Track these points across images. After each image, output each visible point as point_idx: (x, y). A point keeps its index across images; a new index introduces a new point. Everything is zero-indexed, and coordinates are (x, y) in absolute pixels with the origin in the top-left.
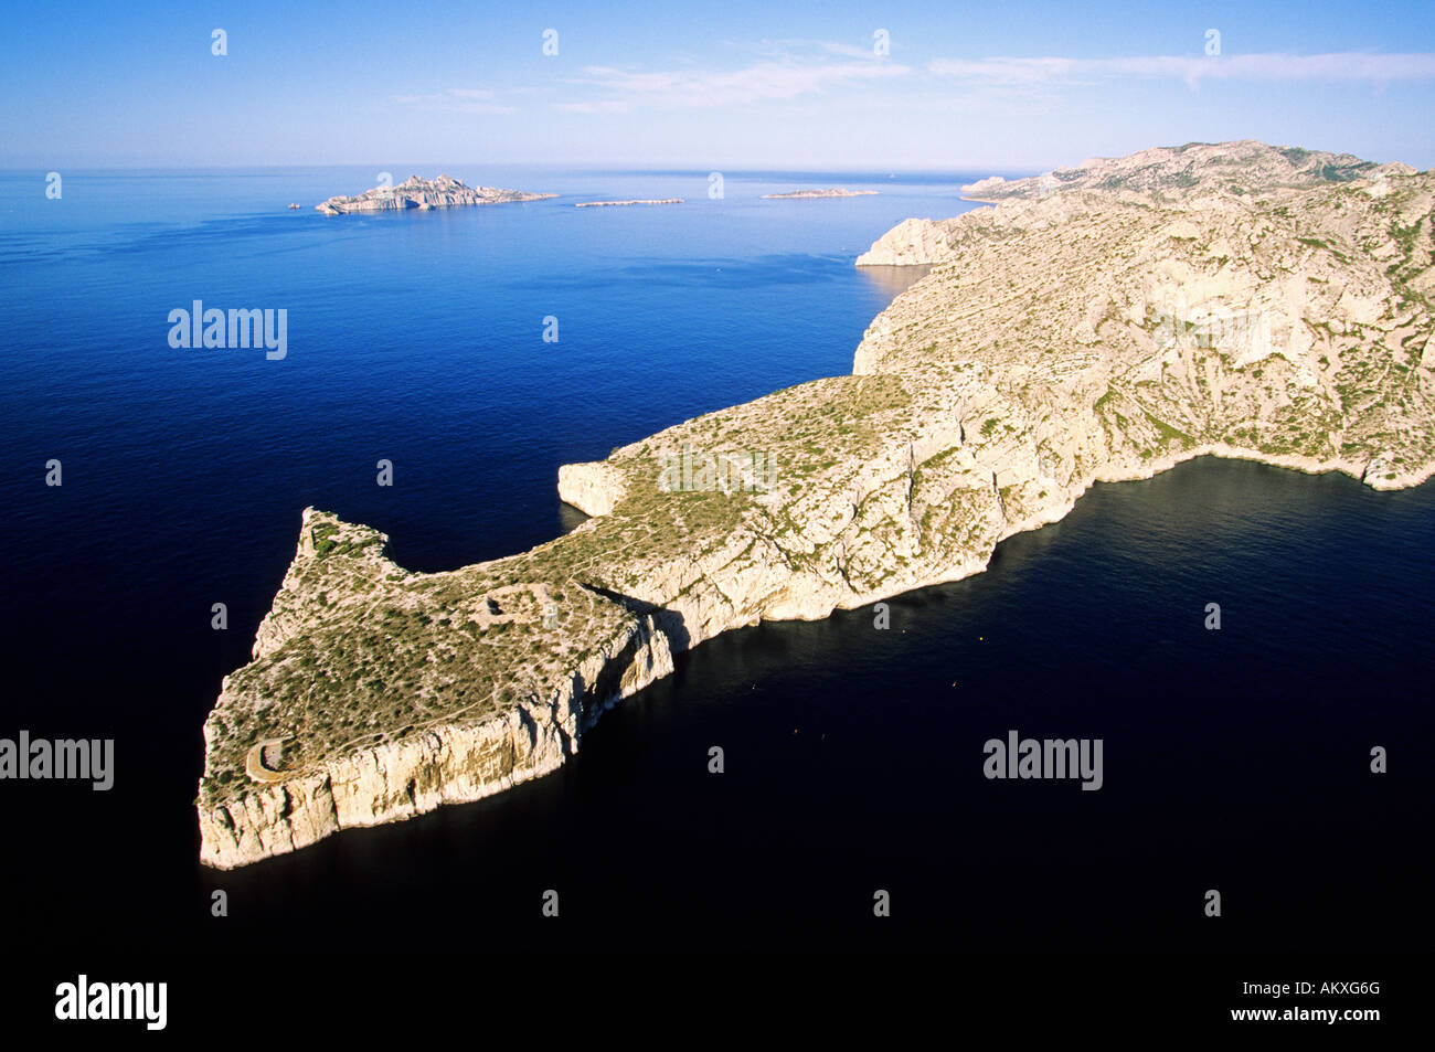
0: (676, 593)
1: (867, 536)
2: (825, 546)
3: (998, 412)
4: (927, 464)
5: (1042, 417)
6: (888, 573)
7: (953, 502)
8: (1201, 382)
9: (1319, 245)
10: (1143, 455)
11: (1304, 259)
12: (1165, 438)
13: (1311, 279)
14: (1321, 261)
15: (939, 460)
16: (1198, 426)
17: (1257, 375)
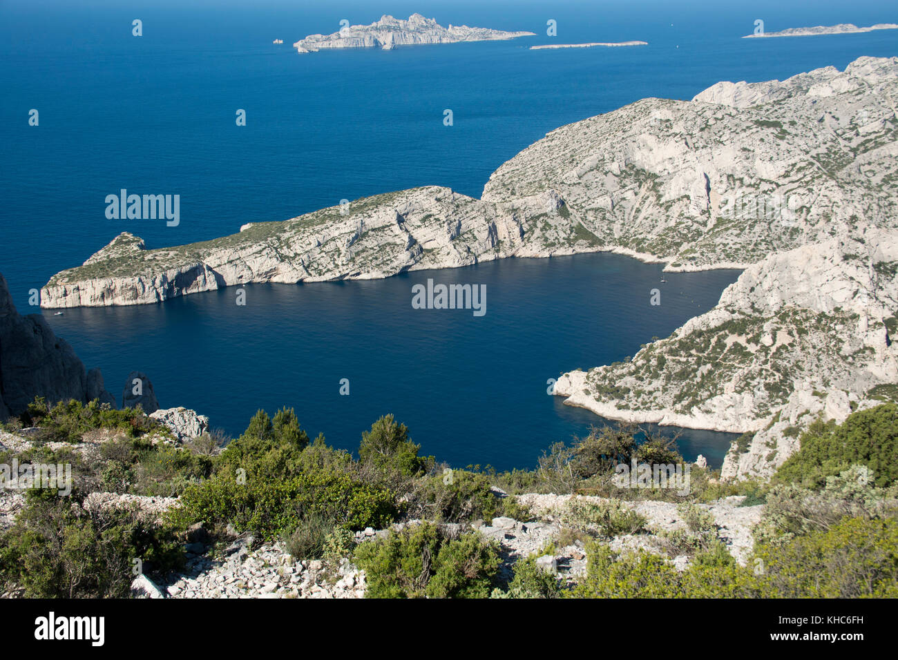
0: (226, 262)
1: (323, 254)
2: (299, 255)
3: (434, 211)
4: (373, 230)
5: (472, 217)
6: (329, 270)
7: (382, 248)
8: (638, 211)
9: (776, 124)
10: (547, 246)
11: (744, 134)
12: (576, 239)
13: (744, 149)
14: (757, 137)
15: (382, 229)
16: (616, 236)
17: (667, 209)
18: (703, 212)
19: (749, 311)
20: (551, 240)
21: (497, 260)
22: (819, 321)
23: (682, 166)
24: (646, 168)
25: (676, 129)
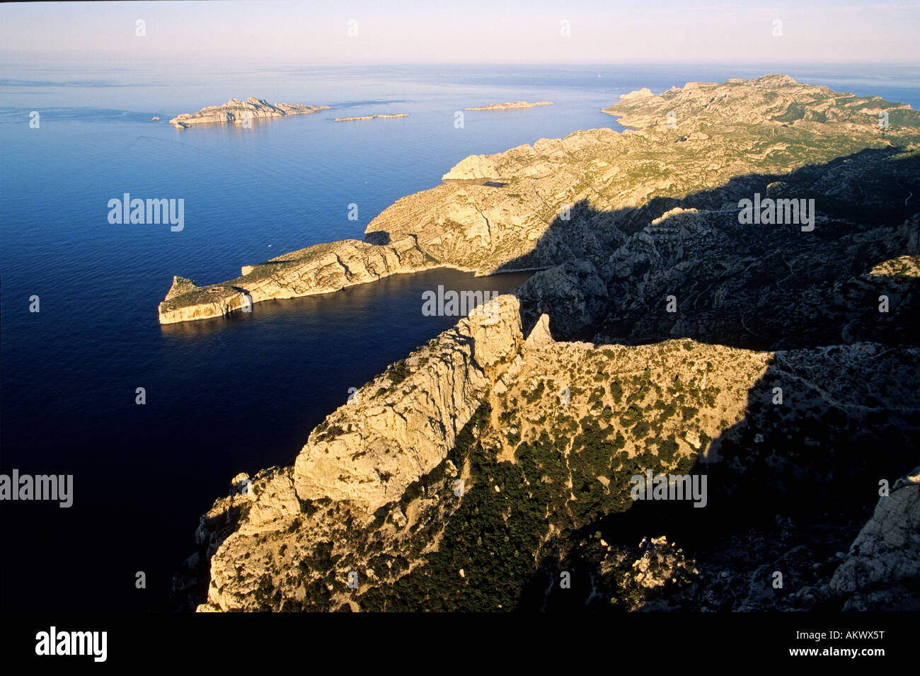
1: (302, 281)
2: (290, 283)
3: (355, 253)
4: (326, 266)
6: (307, 290)
7: (332, 275)
8: (455, 244)
9: (517, 196)
10: (413, 266)
11: (503, 202)
12: (427, 262)
13: (504, 210)
14: (510, 203)
15: (330, 265)
16: (446, 259)
17: (471, 242)
18: (489, 244)
19: (530, 298)
20: (415, 263)
21: (389, 276)
22: (559, 300)
23: (475, 220)
24: (456, 221)
25: (469, 201)
